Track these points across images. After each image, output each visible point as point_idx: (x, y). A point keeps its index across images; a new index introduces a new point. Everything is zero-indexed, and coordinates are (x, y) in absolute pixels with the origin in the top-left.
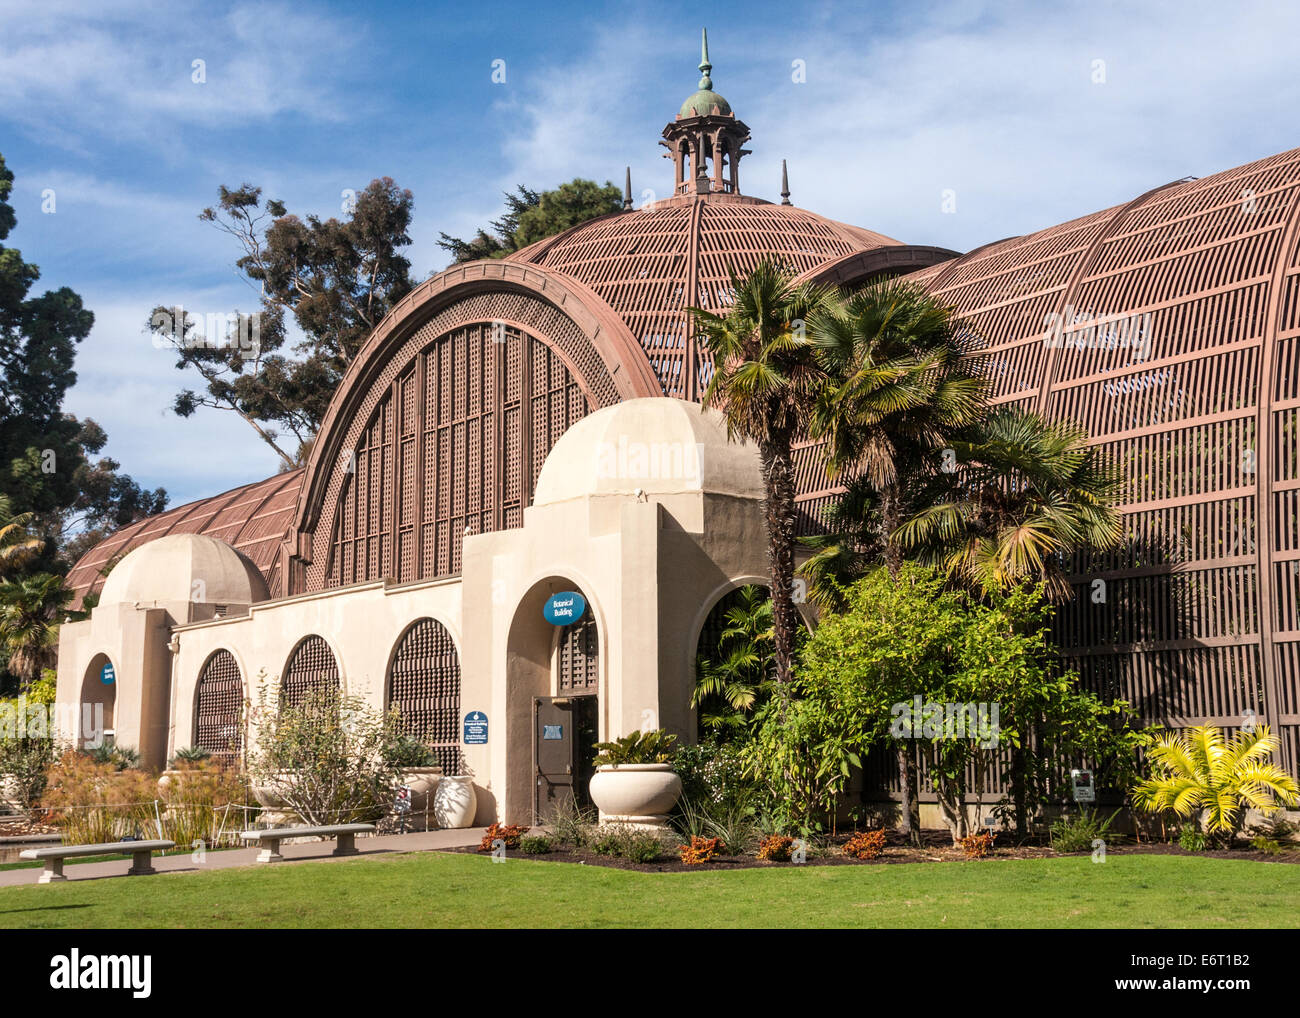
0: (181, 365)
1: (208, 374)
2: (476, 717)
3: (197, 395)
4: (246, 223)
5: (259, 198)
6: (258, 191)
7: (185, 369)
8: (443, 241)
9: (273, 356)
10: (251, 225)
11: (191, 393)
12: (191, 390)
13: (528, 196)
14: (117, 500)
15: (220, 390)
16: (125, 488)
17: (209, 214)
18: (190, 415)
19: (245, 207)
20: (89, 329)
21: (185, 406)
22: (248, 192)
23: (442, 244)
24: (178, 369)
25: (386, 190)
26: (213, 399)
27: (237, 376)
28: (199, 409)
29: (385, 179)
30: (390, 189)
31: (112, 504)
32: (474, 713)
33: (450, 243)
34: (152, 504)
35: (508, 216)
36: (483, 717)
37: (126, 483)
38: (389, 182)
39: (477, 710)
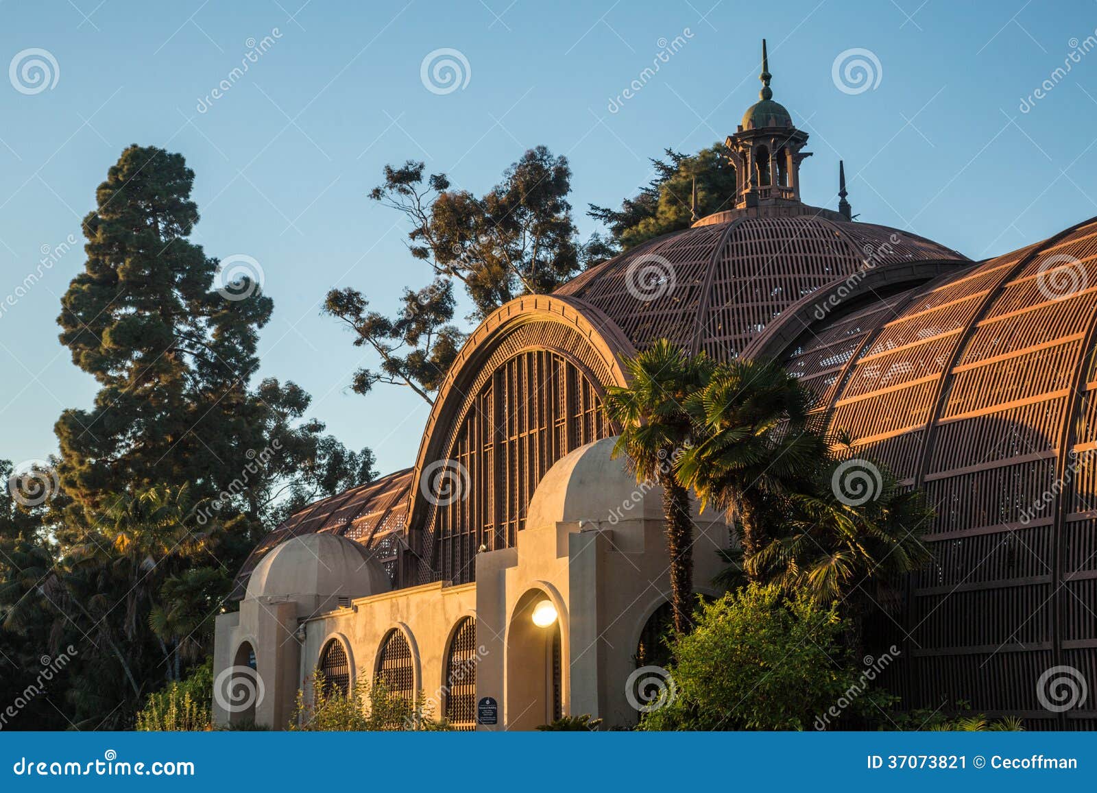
0: (358, 343)
1: (383, 350)
2: (488, 702)
3: (372, 372)
4: (414, 197)
5: (423, 173)
6: (422, 167)
7: (362, 345)
8: (593, 212)
9: (446, 328)
10: (418, 200)
11: (367, 371)
12: (367, 368)
13: (676, 158)
14: (324, 462)
15: (393, 366)
16: (331, 448)
17: (377, 194)
18: (367, 392)
19: (411, 184)
20: (269, 315)
21: (362, 384)
22: (411, 169)
23: (593, 215)
24: (355, 346)
25: (541, 159)
26: (386, 374)
27: (412, 349)
28: (376, 386)
29: (539, 148)
30: (545, 157)
31: (319, 466)
32: (486, 699)
33: (600, 213)
34: (358, 465)
35: (657, 181)
36: (493, 702)
37: (330, 444)
38: (543, 150)
39: (488, 696)
